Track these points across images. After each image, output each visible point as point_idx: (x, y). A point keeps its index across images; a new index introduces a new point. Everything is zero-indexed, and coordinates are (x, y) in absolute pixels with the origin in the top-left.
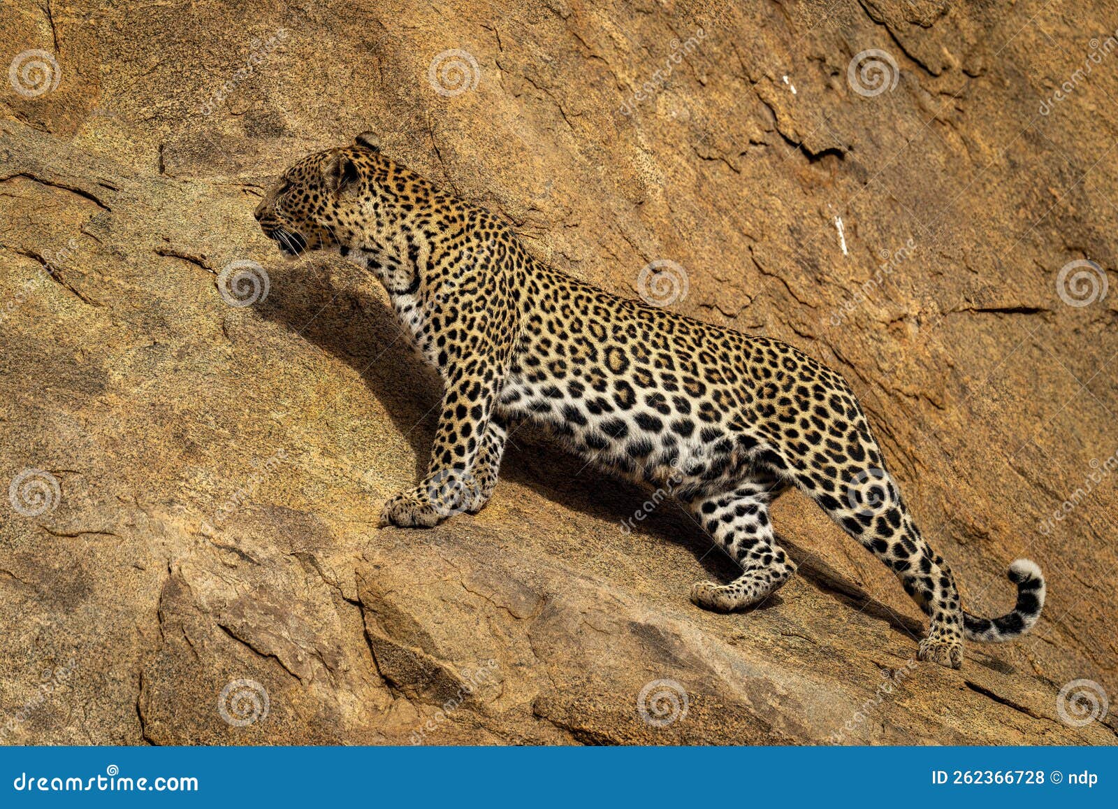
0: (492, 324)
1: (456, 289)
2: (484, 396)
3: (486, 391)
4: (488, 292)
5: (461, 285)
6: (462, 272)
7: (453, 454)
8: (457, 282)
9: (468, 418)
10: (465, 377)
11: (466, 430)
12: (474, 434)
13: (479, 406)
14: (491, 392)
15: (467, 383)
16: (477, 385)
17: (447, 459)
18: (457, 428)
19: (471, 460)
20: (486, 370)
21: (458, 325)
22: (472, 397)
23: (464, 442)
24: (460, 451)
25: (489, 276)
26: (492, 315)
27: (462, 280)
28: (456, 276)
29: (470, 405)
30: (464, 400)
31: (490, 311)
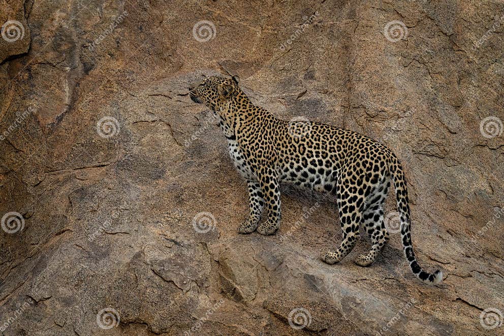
0: (265, 153)
1: (248, 143)
2: (272, 180)
3: (272, 178)
4: (259, 141)
5: (249, 141)
6: (250, 135)
7: (271, 204)
8: (248, 139)
9: (270, 190)
10: (262, 176)
11: (271, 194)
12: (275, 194)
13: (272, 184)
14: (274, 177)
15: (264, 178)
16: (267, 177)
17: (270, 207)
18: (268, 195)
19: (279, 203)
20: (268, 170)
21: (252, 157)
22: (268, 182)
23: (273, 198)
24: (273, 202)
25: (259, 135)
26: (263, 150)
27: (250, 138)
28: (247, 137)
29: (268, 185)
30: (266, 184)
31: (261, 147)
